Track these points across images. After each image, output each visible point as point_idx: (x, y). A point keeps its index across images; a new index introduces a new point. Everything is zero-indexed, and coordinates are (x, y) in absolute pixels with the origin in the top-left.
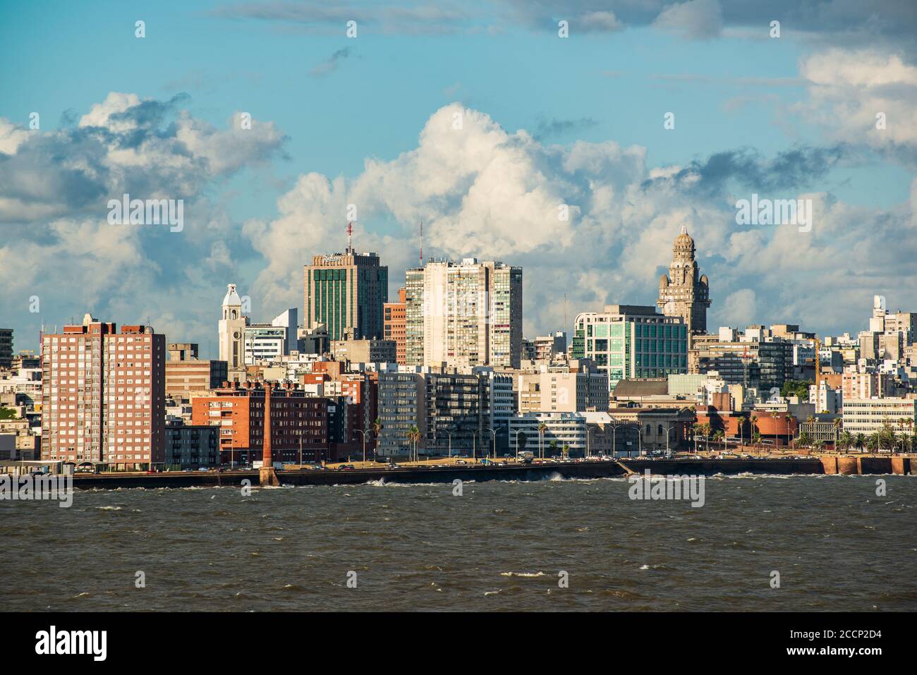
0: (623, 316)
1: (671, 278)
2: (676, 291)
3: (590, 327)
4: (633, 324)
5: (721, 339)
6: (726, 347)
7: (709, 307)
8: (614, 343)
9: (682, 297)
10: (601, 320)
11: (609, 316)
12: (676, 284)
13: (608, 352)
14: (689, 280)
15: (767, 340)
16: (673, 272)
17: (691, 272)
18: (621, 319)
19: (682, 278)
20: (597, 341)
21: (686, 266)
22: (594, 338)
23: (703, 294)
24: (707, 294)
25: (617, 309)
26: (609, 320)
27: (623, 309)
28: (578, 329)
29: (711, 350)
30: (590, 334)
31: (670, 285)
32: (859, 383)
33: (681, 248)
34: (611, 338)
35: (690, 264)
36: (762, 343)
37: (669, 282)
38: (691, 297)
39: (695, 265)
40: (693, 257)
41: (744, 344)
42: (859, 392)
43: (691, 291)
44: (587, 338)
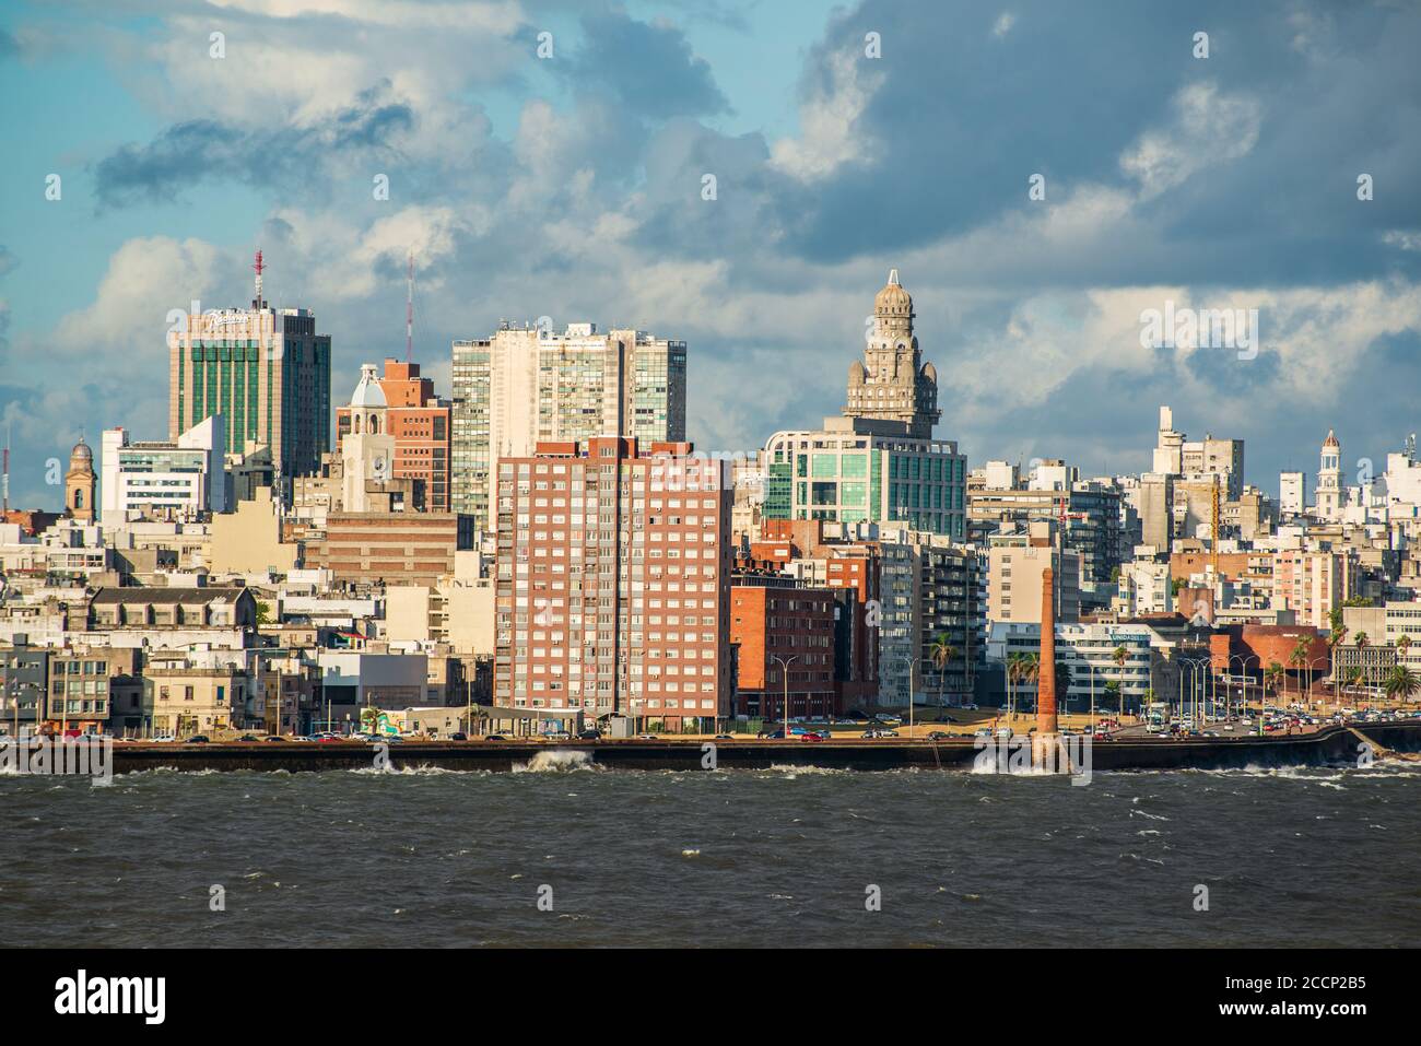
0: (868, 439)
1: (868, 368)
2: (881, 393)
3: (803, 458)
4: (885, 454)
5: (991, 484)
6: (1004, 499)
7: (936, 423)
8: (849, 489)
9: (892, 405)
10: (819, 445)
11: (839, 439)
12: (879, 380)
13: (837, 508)
14: (907, 372)
15: (1077, 487)
16: (874, 356)
17: (909, 357)
18: (860, 445)
19: (892, 368)
20: (816, 486)
21: (900, 346)
22: (810, 480)
23: (927, 400)
24: (934, 399)
25: (849, 423)
26: (839, 445)
27: (861, 426)
28: (773, 462)
29: (975, 504)
30: (803, 472)
31: (869, 381)
32: (1308, 570)
33: (890, 311)
34: (844, 480)
35: (907, 342)
36: (1073, 494)
37: (866, 375)
38: (910, 404)
39: (915, 344)
40: (910, 328)
41: (1039, 493)
42: (1308, 588)
43: (911, 392)
44: (796, 479)
